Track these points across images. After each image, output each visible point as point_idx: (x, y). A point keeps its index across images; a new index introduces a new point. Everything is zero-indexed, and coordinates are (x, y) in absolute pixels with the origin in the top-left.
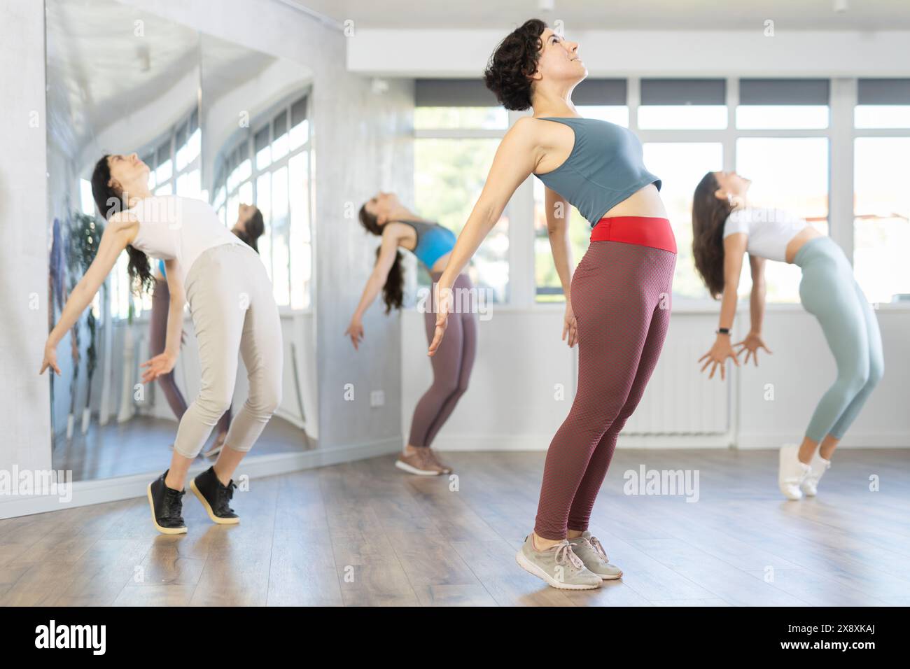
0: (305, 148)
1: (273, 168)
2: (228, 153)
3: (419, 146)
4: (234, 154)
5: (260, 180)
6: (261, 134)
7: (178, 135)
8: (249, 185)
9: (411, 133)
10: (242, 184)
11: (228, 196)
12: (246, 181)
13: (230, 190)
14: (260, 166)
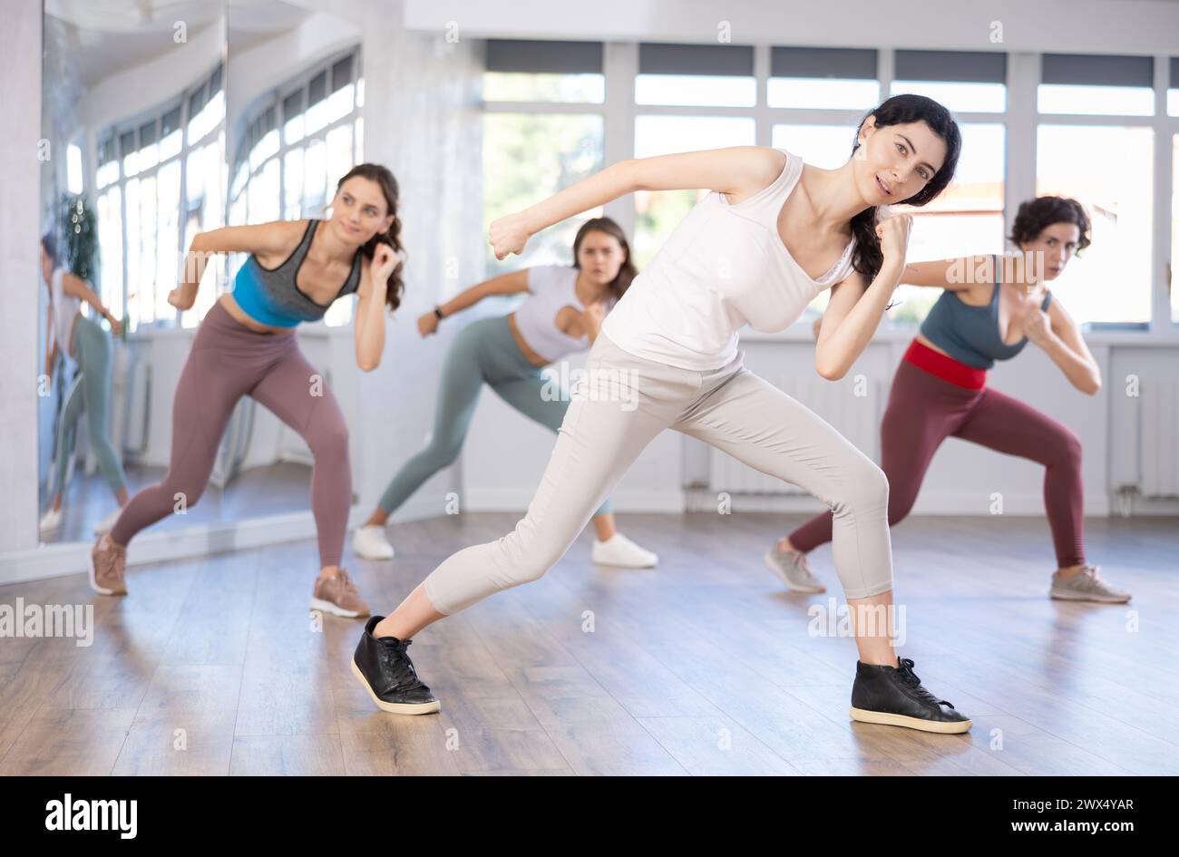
0: (349, 119)
1: (305, 143)
2: (252, 117)
3: (490, 121)
4: (259, 120)
5: (289, 157)
6: (290, 101)
7: (194, 99)
8: (276, 162)
9: (481, 106)
10: (268, 160)
11: (251, 176)
12: (272, 158)
13: (254, 169)
14: (290, 140)
